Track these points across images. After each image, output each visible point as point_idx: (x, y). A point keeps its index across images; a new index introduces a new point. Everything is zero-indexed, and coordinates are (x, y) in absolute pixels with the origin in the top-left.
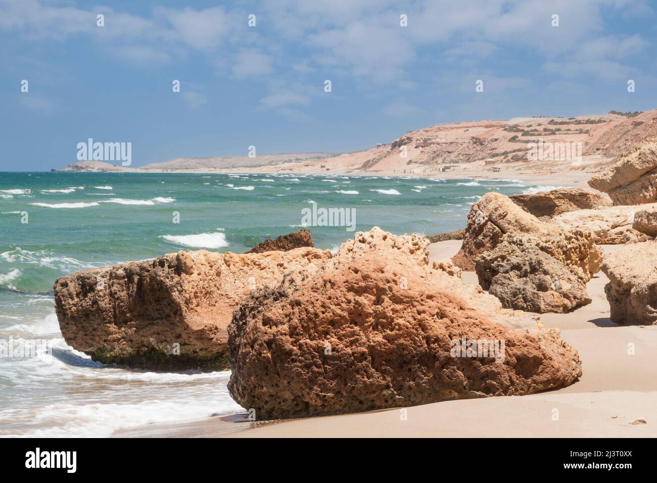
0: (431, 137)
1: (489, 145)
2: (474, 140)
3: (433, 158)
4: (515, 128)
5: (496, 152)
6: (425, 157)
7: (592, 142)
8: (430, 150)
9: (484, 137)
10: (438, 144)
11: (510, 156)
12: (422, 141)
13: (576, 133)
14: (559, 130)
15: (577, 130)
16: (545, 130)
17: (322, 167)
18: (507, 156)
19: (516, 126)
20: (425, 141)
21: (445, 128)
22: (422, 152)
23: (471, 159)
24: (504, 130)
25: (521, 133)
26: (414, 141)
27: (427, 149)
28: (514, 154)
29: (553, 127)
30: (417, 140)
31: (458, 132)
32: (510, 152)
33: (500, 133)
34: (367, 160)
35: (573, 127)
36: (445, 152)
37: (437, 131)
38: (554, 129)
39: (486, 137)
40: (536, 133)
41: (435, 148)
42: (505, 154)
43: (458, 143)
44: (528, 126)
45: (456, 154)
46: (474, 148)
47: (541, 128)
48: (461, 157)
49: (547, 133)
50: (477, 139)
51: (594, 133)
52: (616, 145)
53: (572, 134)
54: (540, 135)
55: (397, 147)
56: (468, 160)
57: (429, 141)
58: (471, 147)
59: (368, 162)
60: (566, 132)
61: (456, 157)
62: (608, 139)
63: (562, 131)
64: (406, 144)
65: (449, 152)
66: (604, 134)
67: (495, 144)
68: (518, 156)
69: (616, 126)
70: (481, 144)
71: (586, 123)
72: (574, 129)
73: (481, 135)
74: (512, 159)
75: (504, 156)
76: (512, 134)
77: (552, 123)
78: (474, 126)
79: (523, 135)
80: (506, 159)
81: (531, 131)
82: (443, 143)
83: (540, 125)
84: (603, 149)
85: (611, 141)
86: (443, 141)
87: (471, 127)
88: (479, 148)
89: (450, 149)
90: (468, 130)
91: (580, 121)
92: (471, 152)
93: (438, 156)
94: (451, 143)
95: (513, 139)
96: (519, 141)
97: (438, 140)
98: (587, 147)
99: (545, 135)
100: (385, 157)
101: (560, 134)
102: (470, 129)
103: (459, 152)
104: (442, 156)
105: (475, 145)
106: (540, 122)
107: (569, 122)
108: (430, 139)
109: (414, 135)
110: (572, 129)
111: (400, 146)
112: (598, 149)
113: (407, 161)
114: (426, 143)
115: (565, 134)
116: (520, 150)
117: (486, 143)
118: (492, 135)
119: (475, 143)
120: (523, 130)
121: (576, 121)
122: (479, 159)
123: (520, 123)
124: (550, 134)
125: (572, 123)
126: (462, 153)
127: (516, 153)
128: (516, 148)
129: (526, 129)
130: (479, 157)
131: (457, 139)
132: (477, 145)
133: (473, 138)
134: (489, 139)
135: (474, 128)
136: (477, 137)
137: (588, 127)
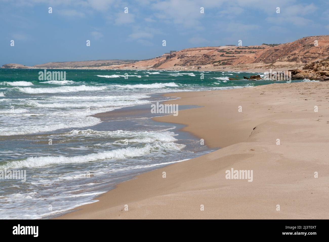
0: (185, 54)
1: (212, 58)
2: (205, 56)
3: (186, 63)
4: (222, 51)
5: (215, 60)
6: (182, 63)
7: (257, 57)
8: (184, 60)
9: (209, 54)
10: (188, 57)
11: (221, 62)
12: (180, 56)
13: (249, 53)
14: (241, 51)
15: (249, 52)
16: (236, 51)
17: (133, 67)
18: (220, 62)
19: (223, 50)
20: (182, 55)
21: (190, 50)
22: (180, 60)
23: (204, 63)
24: (218, 51)
25: (225, 53)
26: (177, 55)
27: (183, 59)
28: (223, 62)
29: (239, 50)
30: (178, 55)
31: (196, 52)
32: (221, 61)
33: (216, 53)
34: (155, 64)
35: (247, 50)
36: (191, 61)
37: (187, 52)
38: (239, 51)
39: (210, 54)
40: (232, 53)
41: (186, 59)
42: (219, 61)
43: (196, 56)
44: (228, 50)
45: (197, 61)
46: (205, 59)
47: (234, 51)
48: (199, 63)
49: (236, 53)
50: (206, 55)
51: (258, 53)
52: (268, 58)
53: (247, 53)
54: (233, 53)
55: (169, 58)
56: (202, 64)
57: (184, 56)
58: (203, 58)
59: (156, 64)
60: (244, 52)
61: (197, 63)
62: (265, 56)
63: (243, 52)
64: (173, 57)
65: (193, 61)
66: (263, 54)
67: (214, 58)
68: (225, 62)
69: (267, 51)
70: (208, 57)
71: (253, 49)
72: (248, 51)
73: (208, 53)
74: (222, 64)
75: (218, 63)
76: (222, 53)
77: (238, 48)
78: (203, 49)
79: (226, 54)
80: (220, 64)
81: (230, 52)
82: (189, 57)
83: (233, 49)
84: (263, 60)
85: (266, 57)
86: (190, 56)
87: (201, 50)
88: (207, 59)
89: (193, 59)
90: (200, 51)
91: (250, 48)
92: (204, 61)
93: (188, 62)
94: (193, 57)
95: (222, 55)
96: (225, 56)
97: (187, 55)
98: (256, 59)
99: (236, 54)
100: (164, 62)
101: (242, 53)
102: (201, 51)
103: (198, 61)
104: (189, 62)
105: (205, 58)
106: (233, 48)
107: (245, 48)
108: (184, 55)
109: (177, 53)
110: (247, 51)
111: (170, 58)
112: (261, 60)
113: (174, 64)
114: (182, 57)
115: (244, 53)
116: (225, 60)
117: (210, 57)
118: (213, 53)
119: (205, 57)
120: (226, 52)
121: (248, 48)
122: (207, 64)
123: (225, 48)
124: (238, 53)
125: (247, 49)
126: (200, 61)
127: (224, 61)
128: (224, 59)
129: (227, 51)
130: (208, 63)
131: (196, 55)
132: (206, 58)
133: (204, 55)
134: (211, 55)
135: (203, 50)
136: (206, 54)
137: (254, 50)
